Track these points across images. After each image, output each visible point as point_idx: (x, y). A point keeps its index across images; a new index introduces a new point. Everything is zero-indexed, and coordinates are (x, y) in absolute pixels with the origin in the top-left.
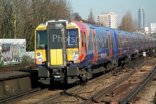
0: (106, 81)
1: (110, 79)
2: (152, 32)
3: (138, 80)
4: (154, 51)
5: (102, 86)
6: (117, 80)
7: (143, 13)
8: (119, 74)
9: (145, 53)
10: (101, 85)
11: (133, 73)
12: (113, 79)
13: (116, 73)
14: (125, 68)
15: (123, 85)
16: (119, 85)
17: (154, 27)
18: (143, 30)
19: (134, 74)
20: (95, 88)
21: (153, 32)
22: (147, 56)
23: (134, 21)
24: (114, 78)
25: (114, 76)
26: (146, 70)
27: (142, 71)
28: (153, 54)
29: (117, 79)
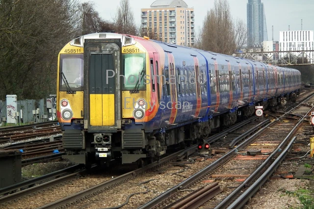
0: (155, 181)
1: (168, 174)
2: (283, 55)
3: (238, 177)
4: (285, 102)
5: (145, 193)
6: (185, 177)
7: (259, 6)
8: (191, 162)
9: (262, 107)
10: (142, 188)
11: (226, 160)
12: (174, 175)
13: (182, 160)
14: (207, 146)
15: (199, 190)
16: (189, 191)
17: (288, 42)
18: (259, 47)
19: (229, 163)
20: (125, 199)
21: (285, 53)
22: (267, 115)
23: (235, 25)
24: (177, 171)
25: (179, 168)
26: (260, 152)
27: (251, 154)
28: (282, 112)
29: (184, 175)
